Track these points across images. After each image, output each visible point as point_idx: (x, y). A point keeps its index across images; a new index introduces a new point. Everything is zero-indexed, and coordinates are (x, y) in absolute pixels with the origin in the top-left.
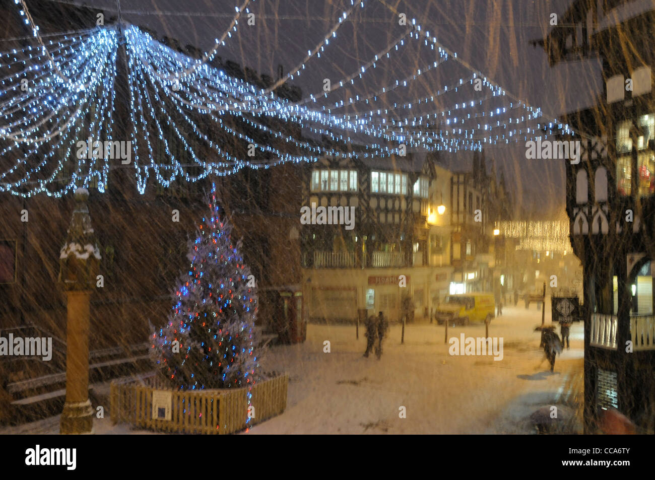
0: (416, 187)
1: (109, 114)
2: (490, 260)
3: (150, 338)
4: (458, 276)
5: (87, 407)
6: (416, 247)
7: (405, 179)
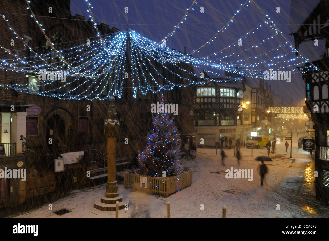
0: (238, 94)
1: (123, 66)
2: (266, 122)
3: (138, 155)
4: (254, 129)
5: (116, 183)
6: (238, 117)
7: (234, 91)
